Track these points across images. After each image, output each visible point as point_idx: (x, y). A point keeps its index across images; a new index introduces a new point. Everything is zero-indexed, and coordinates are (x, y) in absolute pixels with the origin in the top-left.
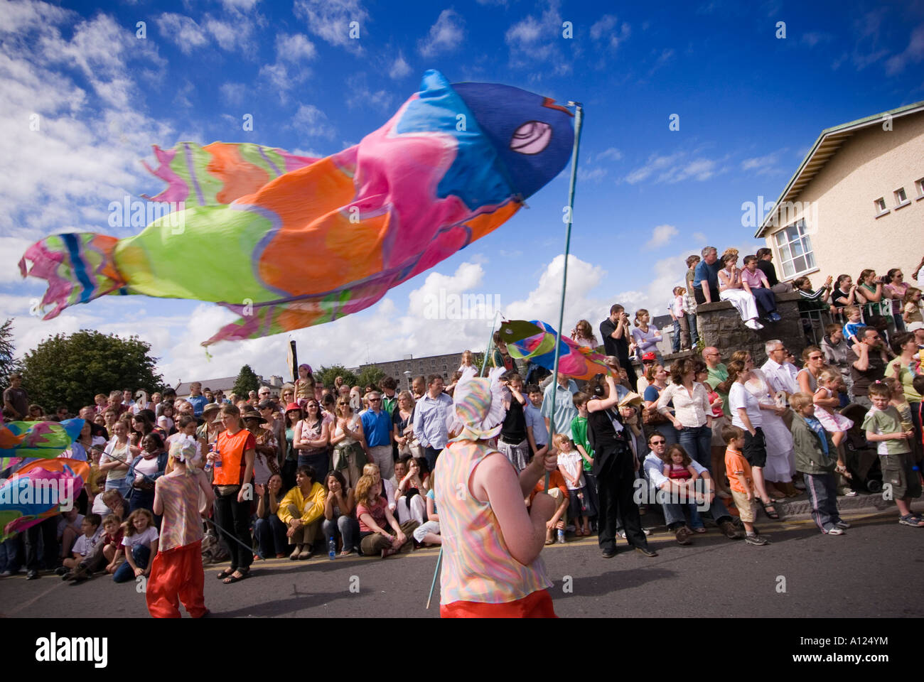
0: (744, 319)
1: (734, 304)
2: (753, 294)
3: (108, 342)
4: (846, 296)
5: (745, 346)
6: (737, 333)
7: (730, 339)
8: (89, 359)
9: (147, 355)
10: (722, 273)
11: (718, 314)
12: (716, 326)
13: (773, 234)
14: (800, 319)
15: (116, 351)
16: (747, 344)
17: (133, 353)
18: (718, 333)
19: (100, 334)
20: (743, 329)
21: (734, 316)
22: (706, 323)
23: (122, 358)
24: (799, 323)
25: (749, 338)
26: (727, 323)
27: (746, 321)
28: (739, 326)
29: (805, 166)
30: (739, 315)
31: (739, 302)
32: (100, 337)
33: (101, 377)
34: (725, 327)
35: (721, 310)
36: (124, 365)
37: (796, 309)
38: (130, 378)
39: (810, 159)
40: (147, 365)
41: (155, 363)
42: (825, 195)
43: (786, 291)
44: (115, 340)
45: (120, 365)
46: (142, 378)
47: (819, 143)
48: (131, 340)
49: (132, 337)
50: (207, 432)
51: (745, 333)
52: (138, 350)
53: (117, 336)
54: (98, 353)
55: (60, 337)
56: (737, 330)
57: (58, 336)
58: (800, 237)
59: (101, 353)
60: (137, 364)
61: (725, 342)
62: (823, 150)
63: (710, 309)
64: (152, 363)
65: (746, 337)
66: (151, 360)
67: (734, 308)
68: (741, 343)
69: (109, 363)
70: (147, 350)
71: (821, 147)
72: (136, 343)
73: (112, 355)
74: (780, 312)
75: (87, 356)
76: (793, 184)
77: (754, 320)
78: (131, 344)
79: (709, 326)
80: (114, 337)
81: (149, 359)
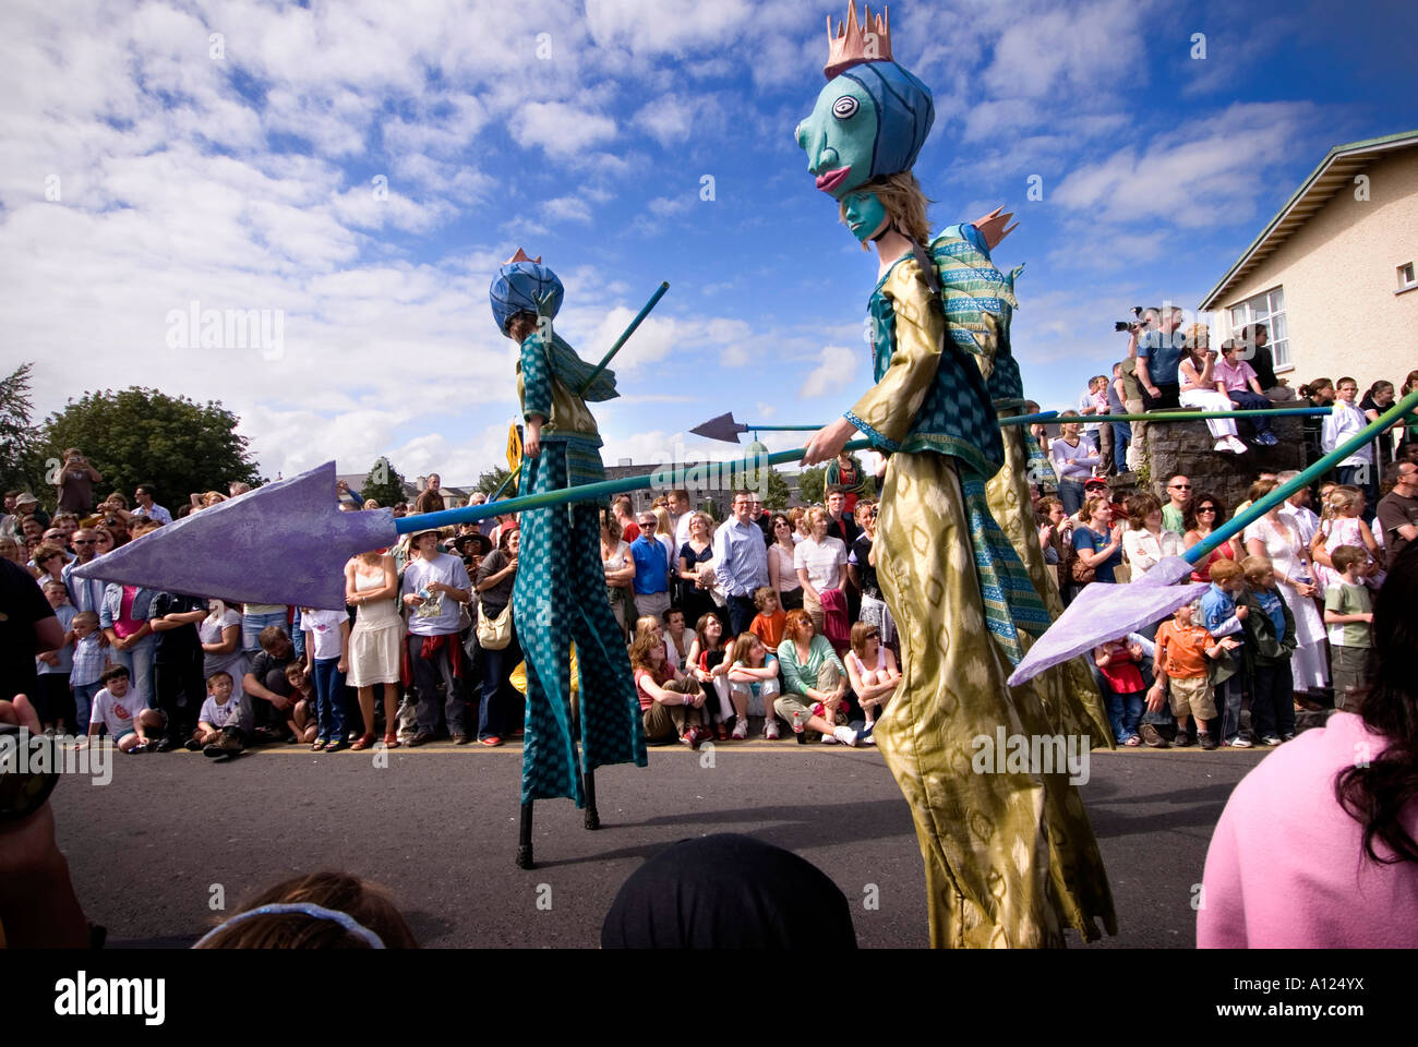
2: (1231, 399)
3: (174, 408)
5: (1216, 477)
7: (1196, 465)
8: (146, 433)
9: (234, 431)
10: (1186, 365)
11: (1180, 426)
12: (1175, 446)
13: (1228, 308)
14: (1304, 443)
15: (187, 423)
16: (1220, 475)
17: (212, 428)
18: (1176, 455)
19: (162, 395)
22: (1160, 440)
23: (196, 433)
24: (1301, 449)
26: (1192, 442)
29: (1296, 203)
32: (162, 400)
33: (168, 463)
34: (1189, 446)
36: (200, 444)
37: (1299, 427)
38: (210, 465)
39: (1305, 192)
40: (233, 448)
41: (246, 444)
42: (1319, 250)
43: (1287, 399)
44: (185, 406)
45: (195, 445)
46: (228, 467)
47: (1324, 166)
48: (210, 408)
49: (211, 403)
50: (409, 552)
52: (222, 424)
53: (190, 400)
54: (160, 423)
55: (103, 395)
57: (99, 393)
58: (1271, 314)
59: (164, 424)
60: (220, 444)
61: (1192, 469)
62: (1327, 179)
64: (241, 445)
65: (1218, 464)
66: (240, 441)
68: (1210, 473)
69: (178, 440)
70: (234, 424)
71: (1326, 174)
72: (218, 412)
73: (180, 429)
74: (1276, 429)
75: (141, 428)
76: (1273, 230)
78: (209, 414)
79: (1164, 444)
80: (185, 401)
81: (236, 438)
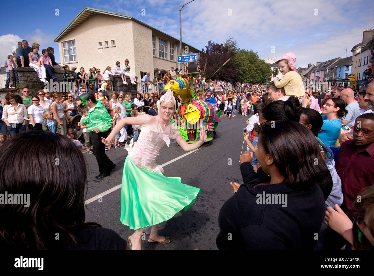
0: (40, 77)
1: (36, 70)
2: (45, 67)
4: (82, 75)
6: (36, 83)
7: (32, 85)
10: (30, 54)
11: (27, 73)
12: (26, 79)
13: (62, 42)
16: (40, 88)
18: (27, 82)
20: (39, 81)
21: (35, 75)
22: (22, 76)
25: (41, 86)
26: (32, 78)
27: (41, 79)
28: (37, 80)
29: (77, 18)
30: (38, 75)
31: (38, 70)
34: (30, 79)
35: (29, 71)
37: (62, 77)
39: (79, 16)
43: (60, 69)
51: (40, 84)
56: (36, 82)
58: (72, 47)
61: (30, 87)
63: (24, 70)
67: (36, 72)
68: (38, 88)
71: (84, 13)
76: (72, 24)
77: (44, 79)
79: (22, 78)
